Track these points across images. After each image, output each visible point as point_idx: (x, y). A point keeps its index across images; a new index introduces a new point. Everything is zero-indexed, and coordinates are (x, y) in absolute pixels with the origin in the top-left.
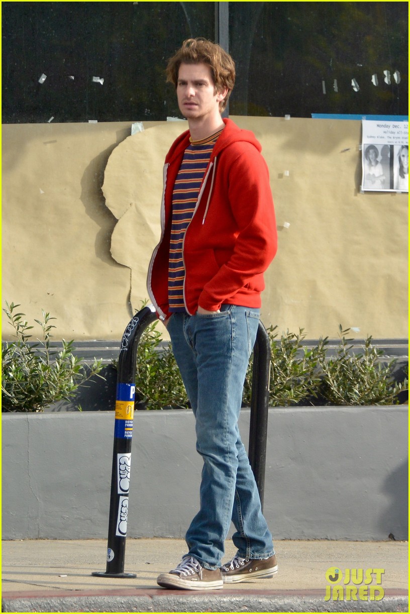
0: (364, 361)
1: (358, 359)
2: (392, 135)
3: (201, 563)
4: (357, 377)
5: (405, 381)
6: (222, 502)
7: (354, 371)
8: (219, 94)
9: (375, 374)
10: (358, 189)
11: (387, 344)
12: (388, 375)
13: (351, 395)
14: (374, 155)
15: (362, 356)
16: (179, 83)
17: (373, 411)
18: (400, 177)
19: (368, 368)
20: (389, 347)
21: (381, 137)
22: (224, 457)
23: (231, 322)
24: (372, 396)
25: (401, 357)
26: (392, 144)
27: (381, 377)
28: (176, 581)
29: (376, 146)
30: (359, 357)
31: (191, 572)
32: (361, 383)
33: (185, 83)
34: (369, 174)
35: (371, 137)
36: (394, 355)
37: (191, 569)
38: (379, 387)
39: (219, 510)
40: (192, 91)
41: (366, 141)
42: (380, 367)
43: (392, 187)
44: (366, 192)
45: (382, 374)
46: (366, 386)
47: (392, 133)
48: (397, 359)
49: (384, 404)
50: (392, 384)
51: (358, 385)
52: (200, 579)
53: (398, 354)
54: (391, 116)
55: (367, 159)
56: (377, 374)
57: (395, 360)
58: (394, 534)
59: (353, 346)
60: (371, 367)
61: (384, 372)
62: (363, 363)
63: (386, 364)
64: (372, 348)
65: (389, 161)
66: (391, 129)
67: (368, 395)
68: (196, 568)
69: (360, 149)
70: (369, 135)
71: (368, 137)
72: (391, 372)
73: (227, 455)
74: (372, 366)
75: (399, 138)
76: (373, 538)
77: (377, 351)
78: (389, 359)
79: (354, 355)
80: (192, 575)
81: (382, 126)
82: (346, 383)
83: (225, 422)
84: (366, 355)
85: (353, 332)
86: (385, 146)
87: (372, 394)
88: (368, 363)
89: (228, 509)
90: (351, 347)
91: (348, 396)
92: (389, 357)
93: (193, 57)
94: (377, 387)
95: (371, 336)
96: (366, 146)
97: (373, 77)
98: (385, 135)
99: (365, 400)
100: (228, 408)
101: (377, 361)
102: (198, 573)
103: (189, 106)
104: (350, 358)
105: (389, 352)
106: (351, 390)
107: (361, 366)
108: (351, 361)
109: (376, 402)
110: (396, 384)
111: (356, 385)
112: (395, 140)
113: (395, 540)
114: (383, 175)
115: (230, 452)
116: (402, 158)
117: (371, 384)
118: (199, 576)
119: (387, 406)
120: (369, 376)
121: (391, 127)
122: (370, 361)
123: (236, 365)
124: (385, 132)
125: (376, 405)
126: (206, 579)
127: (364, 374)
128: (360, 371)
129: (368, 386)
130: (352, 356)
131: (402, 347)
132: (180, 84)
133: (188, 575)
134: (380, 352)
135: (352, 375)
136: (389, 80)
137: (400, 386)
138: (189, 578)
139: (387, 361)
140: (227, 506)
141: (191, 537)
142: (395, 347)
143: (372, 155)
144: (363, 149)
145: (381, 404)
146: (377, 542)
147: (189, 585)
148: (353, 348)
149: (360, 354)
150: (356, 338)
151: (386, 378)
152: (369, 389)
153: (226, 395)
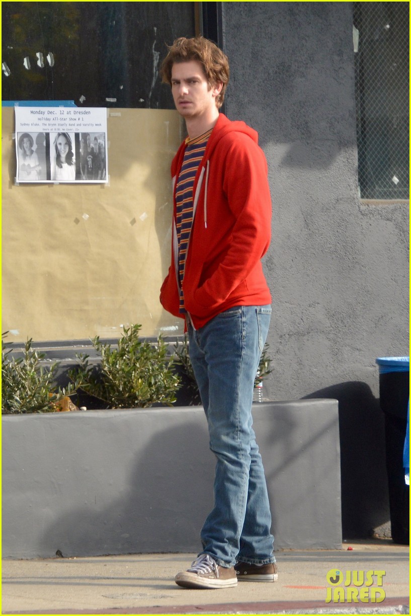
0: (25, 366)
1: (18, 364)
2: (47, 122)
3: (216, 561)
4: (17, 383)
5: (69, 386)
6: (236, 499)
7: (14, 377)
8: (215, 90)
9: (37, 379)
10: (13, 181)
11: (48, 347)
12: (51, 380)
13: (11, 402)
14: (28, 143)
15: (22, 361)
16: (172, 82)
17: (36, 419)
18: (57, 167)
19: (28, 373)
20: (51, 350)
21: (36, 125)
22: (237, 455)
23: (241, 321)
24: (35, 403)
25: (63, 360)
26: (47, 131)
27: (43, 382)
28: (195, 578)
29: (30, 134)
30: (19, 361)
31: (207, 570)
32: (22, 389)
33: (178, 82)
34: (24, 165)
35: (25, 124)
36: (57, 358)
37: (208, 567)
38: (41, 393)
39: (234, 507)
40: (185, 89)
41: (20, 129)
42: (41, 372)
43: (49, 178)
44: (21, 184)
45: (44, 379)
46: (27, 392)
47: (48, 119)
48: (60, 363)
49: (47, 411)
50: (55, 389)
51: (18, 391)
52: (217, 577)
53: (61, 358)
54: (46, 102)
55: (21, 149)
56: (39, 379)
57: (57, 364)
58: (62, 551)
59: (12, 350)
60: (31, 372)
61: (46, 377)
62: (24, 368)
63: (48, 368)
64: (32, 351)
65: (45, 150)
66: (46, 116)
67: (30, 403)
68: (211, 566)
69: (13, 138)
70: (23, 123)
71: (22, 125)
72: (53, 377)
73: (239, 452)
74: (33, 370)
75: (55, 125)
76: (39, 556)
77: (38, 355)
78: (51, 363)
79: (14, 359)
80: (209, 573)
81: (36, 112)
82: (5, 390)
83: (237, 420)
84: (27, 359)
85: (12, 335)
86: (40, 134)
87: (34, 401)
88: (28, 368)
89: (242, 506)
90: (11, 351)
91: (8, 404)
92: (51, 360)
93: (183, 56)
94: (39, 394)
95: (32, 339)
96: (20, 135)
97: (25, 60)
98: (40, 123)
99: (26, 407)
100: (240, 407)
101: (38, 366)
102: (214, 571)
103: (184, 105)
104: (9, 363)
105: (51, 355)
106: (11, 397)
107: (22, 371)
108: (11, 366)
109: (39, 410)
110: (60, 389)
111: (16, 391)
112: (50, 127)
113: (62, 557)
114: (39, 165)
115: (242, 450)
116: (59, 147)
117: (33, 390)
118: (215, 574)
119: (51, 413)
120: (30, 381)
121: (46, 113)
122: (31, 365)
123: (247, 364)
124: (39, 119)
125: (38, 412)
126: (222, 577)
127: (25, 379)
128: (21, 376)
129: (29, 393)
130: (12, 361)
131: (65, 349)
132: (174, 83)
133: (205, 573)
134: (42, 356)
135: (12, 381)
136: (42, 63)
137: (64, 391)
138: (206, 576)
139: (48, 365)
140: (241, 503)
141: (206, 535)
142: (57, 350)
143: (26, 144)
144: (17, 138)
145: (43, 411)
146: (43, 559)
147: (207, 582)
148: (12, 352)
149: (20, 358)
150: (16, 341)
151: (49, 383)
152: (31, 395)
153: (237, 394)
